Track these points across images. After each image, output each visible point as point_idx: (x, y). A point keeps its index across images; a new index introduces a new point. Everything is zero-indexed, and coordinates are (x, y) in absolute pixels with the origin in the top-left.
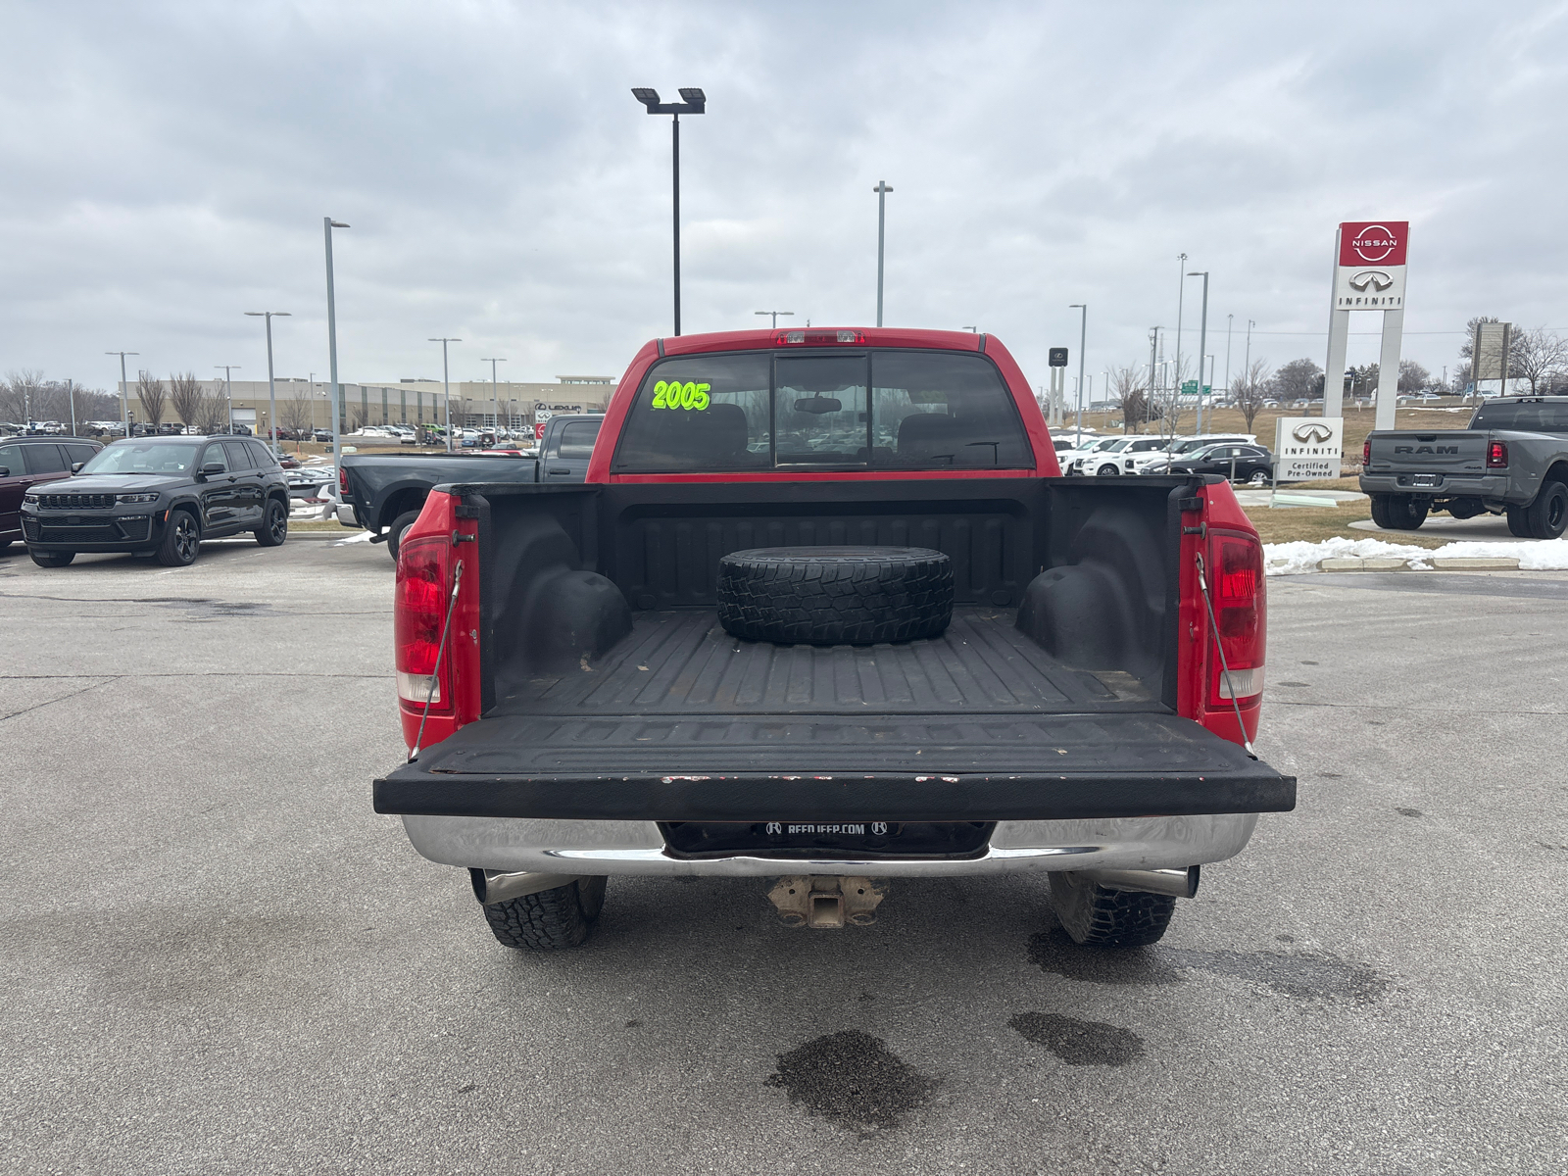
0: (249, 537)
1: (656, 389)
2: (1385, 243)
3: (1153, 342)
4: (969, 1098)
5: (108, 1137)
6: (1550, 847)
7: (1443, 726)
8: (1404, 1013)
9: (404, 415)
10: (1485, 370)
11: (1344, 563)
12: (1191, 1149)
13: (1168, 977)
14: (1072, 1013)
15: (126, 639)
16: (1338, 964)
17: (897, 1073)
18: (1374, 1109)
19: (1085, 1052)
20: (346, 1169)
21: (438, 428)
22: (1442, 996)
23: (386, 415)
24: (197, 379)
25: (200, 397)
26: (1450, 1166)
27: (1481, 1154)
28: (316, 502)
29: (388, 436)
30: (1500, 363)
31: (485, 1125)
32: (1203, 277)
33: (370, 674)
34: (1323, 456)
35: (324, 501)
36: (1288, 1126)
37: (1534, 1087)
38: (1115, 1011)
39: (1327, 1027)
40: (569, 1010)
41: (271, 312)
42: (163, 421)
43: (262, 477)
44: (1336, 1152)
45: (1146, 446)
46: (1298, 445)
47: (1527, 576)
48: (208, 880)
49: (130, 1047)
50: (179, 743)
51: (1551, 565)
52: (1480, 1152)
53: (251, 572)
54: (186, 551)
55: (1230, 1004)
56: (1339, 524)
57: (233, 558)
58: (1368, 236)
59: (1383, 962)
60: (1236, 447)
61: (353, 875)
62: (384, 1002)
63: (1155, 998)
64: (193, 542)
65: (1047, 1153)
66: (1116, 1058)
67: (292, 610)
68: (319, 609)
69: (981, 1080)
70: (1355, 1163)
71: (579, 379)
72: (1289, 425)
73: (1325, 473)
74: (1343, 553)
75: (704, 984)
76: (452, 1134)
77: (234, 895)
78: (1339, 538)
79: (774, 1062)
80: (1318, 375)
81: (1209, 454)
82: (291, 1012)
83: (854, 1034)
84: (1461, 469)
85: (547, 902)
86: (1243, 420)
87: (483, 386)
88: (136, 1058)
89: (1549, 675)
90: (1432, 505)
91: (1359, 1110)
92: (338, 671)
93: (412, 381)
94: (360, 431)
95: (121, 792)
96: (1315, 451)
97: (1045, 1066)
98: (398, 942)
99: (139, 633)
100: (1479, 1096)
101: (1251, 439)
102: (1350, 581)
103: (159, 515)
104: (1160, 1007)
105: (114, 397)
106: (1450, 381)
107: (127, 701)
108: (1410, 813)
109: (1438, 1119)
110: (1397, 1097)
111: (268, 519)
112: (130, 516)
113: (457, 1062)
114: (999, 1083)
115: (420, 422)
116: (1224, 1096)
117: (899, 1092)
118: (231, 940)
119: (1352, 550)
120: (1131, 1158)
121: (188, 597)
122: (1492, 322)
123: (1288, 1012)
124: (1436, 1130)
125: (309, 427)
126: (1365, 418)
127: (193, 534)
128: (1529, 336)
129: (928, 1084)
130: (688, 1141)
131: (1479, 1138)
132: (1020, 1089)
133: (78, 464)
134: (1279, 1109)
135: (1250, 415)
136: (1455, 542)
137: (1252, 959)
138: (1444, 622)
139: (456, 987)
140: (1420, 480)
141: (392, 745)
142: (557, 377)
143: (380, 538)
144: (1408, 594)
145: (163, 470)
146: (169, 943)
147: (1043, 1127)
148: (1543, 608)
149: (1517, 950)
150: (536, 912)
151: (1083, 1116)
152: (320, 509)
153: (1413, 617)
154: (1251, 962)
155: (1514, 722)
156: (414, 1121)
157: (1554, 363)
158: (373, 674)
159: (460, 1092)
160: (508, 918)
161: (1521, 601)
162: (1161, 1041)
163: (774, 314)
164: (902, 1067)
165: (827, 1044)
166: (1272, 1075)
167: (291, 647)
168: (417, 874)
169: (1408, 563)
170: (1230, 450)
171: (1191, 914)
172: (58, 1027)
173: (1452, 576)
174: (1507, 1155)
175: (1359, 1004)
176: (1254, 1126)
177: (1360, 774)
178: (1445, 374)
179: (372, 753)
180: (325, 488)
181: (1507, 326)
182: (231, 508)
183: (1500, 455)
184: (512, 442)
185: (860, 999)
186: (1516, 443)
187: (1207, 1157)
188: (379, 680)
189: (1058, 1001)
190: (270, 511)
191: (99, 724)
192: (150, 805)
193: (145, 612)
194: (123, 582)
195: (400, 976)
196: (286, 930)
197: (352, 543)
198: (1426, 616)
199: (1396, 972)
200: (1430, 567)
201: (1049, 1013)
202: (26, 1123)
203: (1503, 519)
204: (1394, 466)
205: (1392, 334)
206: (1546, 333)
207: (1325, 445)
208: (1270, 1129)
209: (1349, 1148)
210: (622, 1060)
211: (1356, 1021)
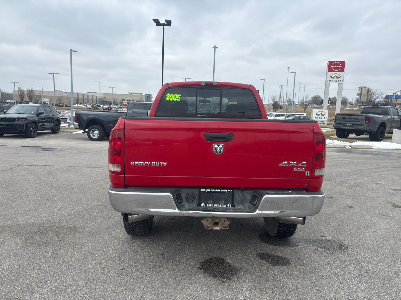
0: (50, 131)
1: (167, 96)
2: (339, 66)
3: (280, 89)
4: (248, 273)
5: (31, 280)
6: (385, 216)
7: (357, 186)
8: (353, 254)
9: (88, 101)
10: (363, 99)
11: (330, 146)
12: (304, 286)
13: (295, 245)
14: (272, 253)
15: (20, 156)
16: (336, 242)
17: (230, 267)
18: (347, 277)
19: (276, 263)
20: (93, 288)
21: (97, 105)
22: (362, 250)
23: (83, 101)
24: (33, 90)
25: (34, 94)
26: (367, 291)
27: (374, 288)
28: (66, 123)
29: (84, 106)
30: (366, 98)
31: (128, 278)
32: (294, 73)
33: (85, 166)
34: (323, 119)
35: (68, 123)
36: (327, 281)
37: (386, 272)
38: (282, 253)
39: (334, 257)
40: (146, 250)
41: (55, 73)
42: (24, 100)
43: (53, 115)
44: (339, 287)
45: (279, 115)
46: (317, 116)
47: (374, 150)
48: (49, 217)
49: (34, 258)
50: (37, 182)
51: (380, 148)
52: (374, 287)
53: (51, 140)
54: (33, 134)
55: (310, 252)
56: (328, 136)
57: (46, 136)
58: (335, 64)
59: (347, 242)
60: (302, 116)
61: (87, 216)
62: (98, 248)
63: (292, 250)
64: (35, 132)
65: (268, 286)
66: (283, 264)
67: (63, 150)
68: (70, 150)
69: (251, 269)
70: (344, 290)
71: (134, 93)
72: (315, 111)
73: (323, 124)
74: (329, 143)
75: (179, 245)
76: (120, 280)
77: (57, 221)
78: (328, 139)
79: (199, 264)
80: (321, 99)
81: (295, 118)
82: (75, 250)
83: (218, 257)
84: (358, 123)
85: (140, 223)
86: (303, 110)
87: (109, 94)
88: (36, 261)
89: (382, 174)
90: (351, 132)
91: (344, 277)
92: (77, 166)
93: (90, 92)
94: (77, 105)
95: (24, 194)
96: (321, 118)
97: (266, 266)
98: (100, 233)
99: (23, 155)
100: (372, 274)
101: (305, 114)
102: (331, 150)
103: (27, 124)
104: (293, 252)
105: (11, 94)
106: (354, 102)
107: (22, 172)
108: (350, 207)
109: (363, 279)
110: (353, 274)
111: (55, 126)
112: (19, 125)
113: (119, 263)
114: (255, 270)
115: (92, 103)
116: (311, 274)
117: (231, 271)
118: (57, 232)
119: (331, 143)
120: (289, 288)
121: (35, 146)
122: (364, 87)
123: (325, 254)
124: (363, 282)
125: (63, 103)
126: (333, 110)
127: (35, 130)
128: (374, 91)
129: (238, 270)
130: (179, 283)
131: (373, 284)
132: (260, 271)
133: (6, 110)
134: (324, 277)
135: (305, 109)
136: (357, 141)
137: (315, 241)
138: (355, 161)
139: (116, 244)
140: (348, 126)
141: (93, 185)
142: (128, 93)
143: (85, 132)
144: (346, 154)
145: (27, 113)
146: (41, 232)
147: (267, 280)
148: (379, 158)
149: (379, 240)
150: (138, 226)
151: (277, 278)
152: (67, 124)
153: (347, 159)
154: (315, 242)
155: (374, 186)
156: (109, 277)
157: (380, 98)
158: (86, 167)
159: (120, 270)
160: (130, 227)
161: (374, 156)
162: (294, 260)
163: (186, 78)
164: (231, 266)
165: (212, 260)
166: (322, 269)
167: (64, 159)
168: (103, 217)
169: (345, 146)
170: (300, 117)
171: (299, 230)
172: (14, 253)
173: (356, 150)
174: (380, 288)
175: (342, 252)
176: (319, 280)
177: (337, 197)
178: (352, 100)
179: (88, 186)
180: (69, 119)
181: (368, 88)
182: (45, 123)
183: (368, 120)
184: (116, 109)
185: (219, 249)
186: (372, 117)
187: (308, 288)
188: (88, 168)
189: (268, 250)
190: (55, 124)
191: (15, 177)
192: (32, 198)
193: (24, 149)
194: (17, 141)
195: (101, 242)
196: (71, 230)
197: (77, 133)
198: (351, 159)
199: (350, 245)
200: (350, 148)
201: (266, 253)
202: (9, 276)
203: (368, 136)
204: (342, 122)
205: (340, 89)
206: (378, 90)
207: (324, 117)
208: (322, 281)
209: (342, 286)
210: (161, 263)
211: (341, 256)
